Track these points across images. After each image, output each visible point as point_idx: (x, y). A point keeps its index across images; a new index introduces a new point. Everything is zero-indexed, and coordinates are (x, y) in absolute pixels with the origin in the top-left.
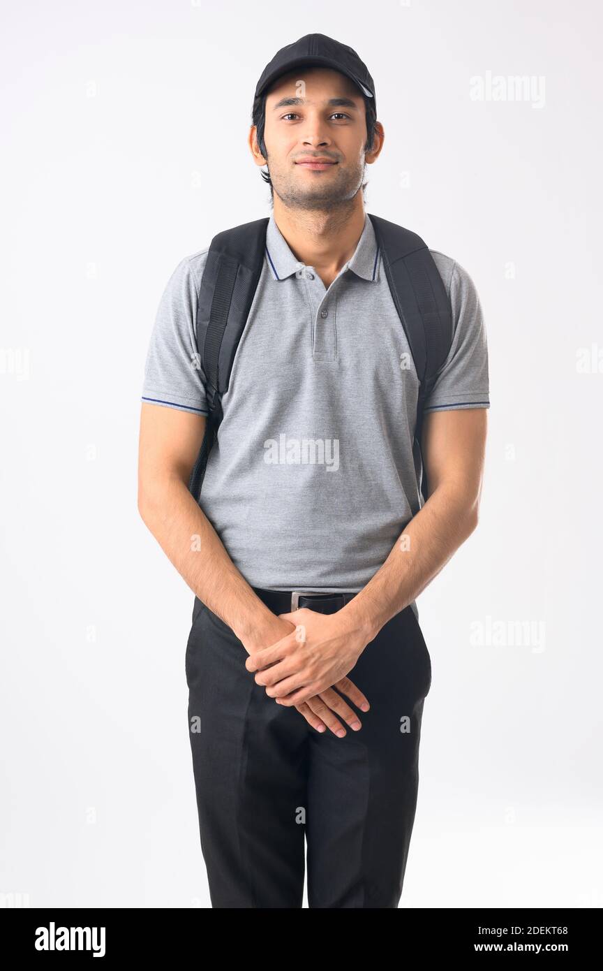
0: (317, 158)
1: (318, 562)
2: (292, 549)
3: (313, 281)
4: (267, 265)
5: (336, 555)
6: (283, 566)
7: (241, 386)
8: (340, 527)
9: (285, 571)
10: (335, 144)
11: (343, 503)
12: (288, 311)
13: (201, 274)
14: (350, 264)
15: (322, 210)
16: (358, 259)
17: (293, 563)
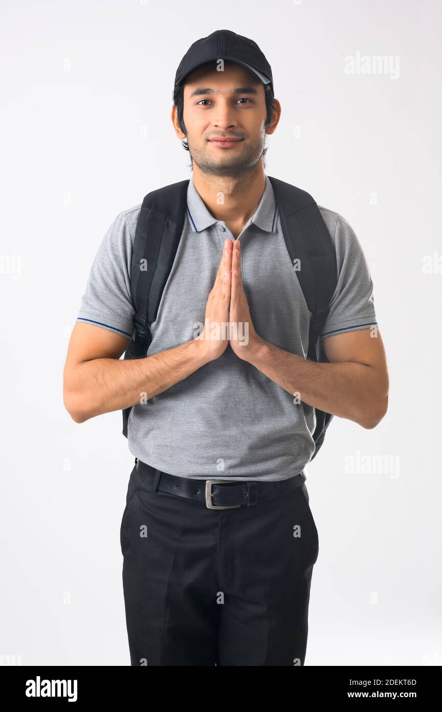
0: (225, 138)
1: (228, 457)
2: (207, 446)
3: (225, 233)
4: (188, 220)
5: (242, 450)
6: (200, 460)
7: (166, 317)
8: (245, 429)
9: (201, 464)
10: (241, 125)
11: (247, 410)
12: (204, 257)
13: (135, 226)
14: (253, 219)
15: (231, 176)
16: (260, 215)
17: (208, 458)
